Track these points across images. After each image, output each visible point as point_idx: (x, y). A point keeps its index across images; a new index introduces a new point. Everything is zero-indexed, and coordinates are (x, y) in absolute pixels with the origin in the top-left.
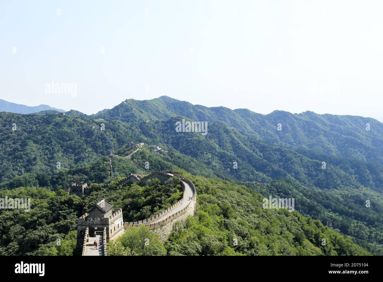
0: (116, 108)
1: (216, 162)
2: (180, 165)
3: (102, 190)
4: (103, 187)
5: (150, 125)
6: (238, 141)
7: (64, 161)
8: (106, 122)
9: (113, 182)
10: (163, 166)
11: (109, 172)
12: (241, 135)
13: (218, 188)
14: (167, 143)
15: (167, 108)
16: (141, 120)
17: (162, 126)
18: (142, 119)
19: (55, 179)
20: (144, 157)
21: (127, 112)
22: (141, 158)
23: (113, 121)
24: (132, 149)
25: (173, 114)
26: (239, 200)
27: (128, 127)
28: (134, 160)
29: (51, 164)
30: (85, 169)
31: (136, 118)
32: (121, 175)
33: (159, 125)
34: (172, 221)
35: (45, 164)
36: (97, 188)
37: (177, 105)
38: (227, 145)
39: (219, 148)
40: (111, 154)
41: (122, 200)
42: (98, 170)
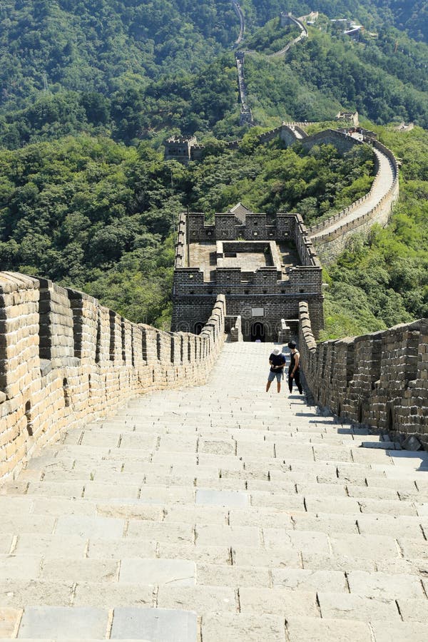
2: (403, 73)
3: (226, 153)
4: (228, 147)
7: (132, 57)
9: (246, 137)
10: (360, 78)
11: (236, 94)
19: (119, 107)
20: (317, 54)
22: (309, 58)
24: (288, 33)
28: (294, 62)
29: (102, 62)
30: (182, 84)
32: (263, 101)
34: (345, 233)
35: (91, 63)
36: (217, 148)
41: (266, 179)
42: (211, 88)
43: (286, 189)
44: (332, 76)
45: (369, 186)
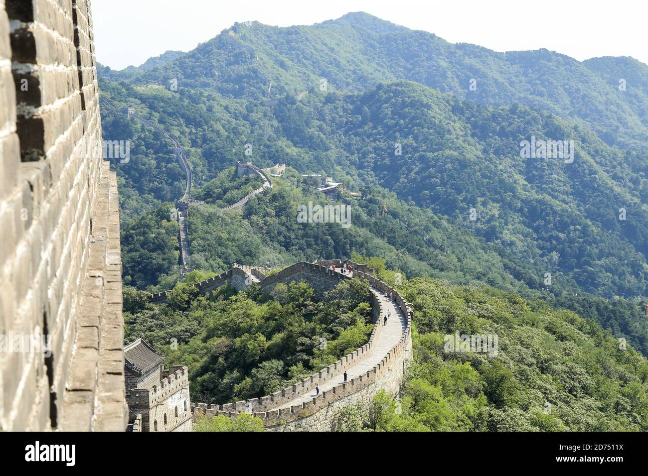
0: (204, 50)
1: (515, 232)
2: (394, 238)
3: (147, 309)
4: (150, 299)
5: (306, 109)
6: (591, 166)
8: (170, 96)
9: (180, 285)
10: (340, 240)
11: (177, 253)
12: (604, 146)
13: (484, 317)
14: (360, 167)
15: (365, 53)
16: (281, 90)
17: (345, 110)
18: (283, 88)
20: (284, 209)
21: (236, 63)
22: (274, 213)
23: (193, 91)
24: (246, 183)
25: (384, 73)
26: (546, 356)
27: (240, 113)
28: (254, 218)
31: (265, 84)
32: (212, 262)
33: (336, 108)
34: (329, 405)
36: (135, 302)
37: (396, 43)
38: (555, 176)
39: (525, 185)
40: (183, 199)
41: (205, 340)
42: (142, 246)
43: (235, 350)
44: (306, 235)
45: (366, 338)
